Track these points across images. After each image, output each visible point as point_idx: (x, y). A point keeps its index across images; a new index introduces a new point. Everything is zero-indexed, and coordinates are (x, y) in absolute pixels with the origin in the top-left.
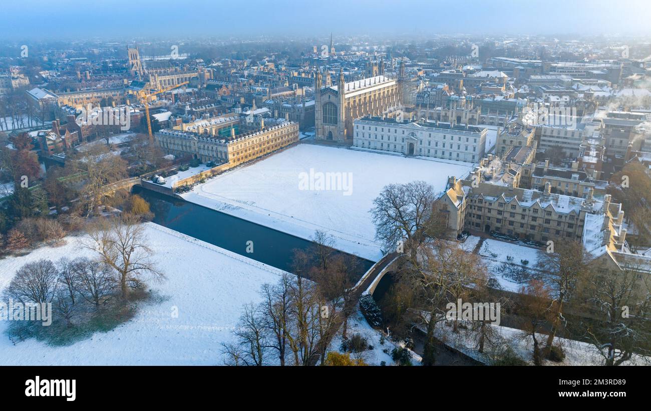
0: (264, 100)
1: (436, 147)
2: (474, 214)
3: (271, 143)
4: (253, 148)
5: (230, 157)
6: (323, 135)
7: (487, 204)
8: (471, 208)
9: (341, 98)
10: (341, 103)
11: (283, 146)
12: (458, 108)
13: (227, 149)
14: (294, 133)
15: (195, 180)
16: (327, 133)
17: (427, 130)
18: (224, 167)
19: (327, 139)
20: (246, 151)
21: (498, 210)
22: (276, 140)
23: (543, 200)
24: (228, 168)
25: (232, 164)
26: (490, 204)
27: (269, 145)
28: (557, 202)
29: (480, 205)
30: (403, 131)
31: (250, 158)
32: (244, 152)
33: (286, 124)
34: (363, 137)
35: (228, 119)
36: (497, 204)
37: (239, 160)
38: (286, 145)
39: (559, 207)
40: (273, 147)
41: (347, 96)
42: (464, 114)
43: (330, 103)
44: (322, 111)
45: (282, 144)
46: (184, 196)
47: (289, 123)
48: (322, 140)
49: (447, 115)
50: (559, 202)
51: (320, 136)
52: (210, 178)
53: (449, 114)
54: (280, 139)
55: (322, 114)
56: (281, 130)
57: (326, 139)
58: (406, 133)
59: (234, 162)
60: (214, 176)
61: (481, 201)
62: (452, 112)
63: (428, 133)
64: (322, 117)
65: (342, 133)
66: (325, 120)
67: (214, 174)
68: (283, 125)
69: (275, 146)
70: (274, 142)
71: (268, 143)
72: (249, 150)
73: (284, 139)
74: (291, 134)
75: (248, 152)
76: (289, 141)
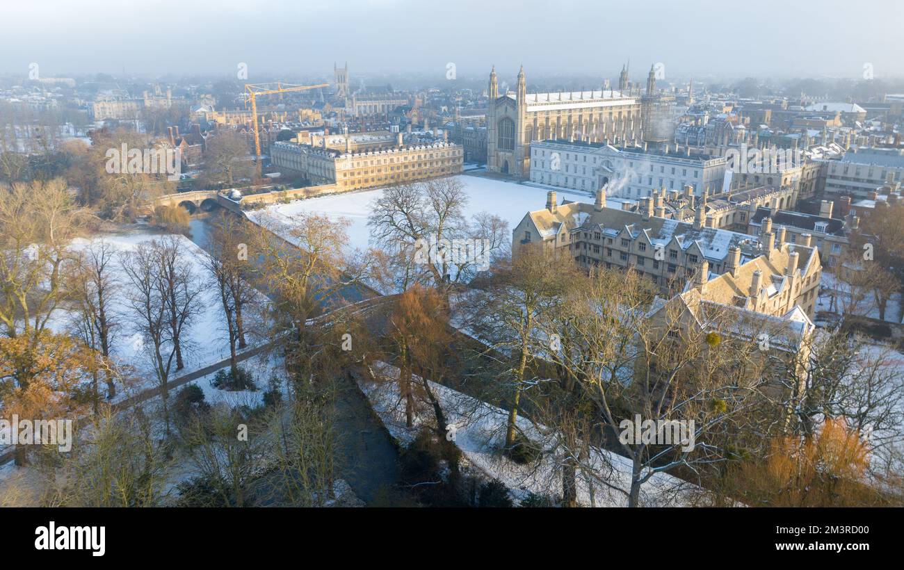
0: (444, 122)
1: (640, 185)
2: (589, 258)
3: (410, 168)
4: (379, 171)
5: (339, 176)
6: (497, 165)
7: (606, 241)
8: (585, 247)
9: (520, 110)
10: (520, 117)
11: (431, 175)
12: (731, 144)
13: (334, 165)
14: (454, 161)
15: (277, 198)
16: (501, 164)
17: (627, 157)
18: (325, 189)
19: (502, 171)
20: (366, 172)
21: (622, 252)
22: (420, 165)
23: (689, 237)
24: (333, 191)
25: (339, 186)
26: (611, 241)
27: (407, 170)
28: (711, 241)
29: (596, 242)
30: (595, 159)
31: (372, 184)
32: (362, 173)
33: (441, 146)
34: (543, 167)
35: (374, 138)
36: (619, 240)
37: (353, 183)
38: (438, 174)
39: (712, 249)
40: (414, 174)
41: (530, 109)
43: (508, 118)
44: (497, 131)
45: (431, 173)
46: (249, 214)
47: (446, 145)
48: (495, 173)
50: (714, 240)
51: (492, 167)
52: (301, 199)
54: (428, 165)
55: (497, 134)
56: (431, 152)
57: (499, 172)
58: (599, 162)
59: (346, 184)
60: (308, 198)
61: (598, 236)
62: (721, 150)
63: (628, 161)
64: (497, 140)
65: (519, 163)
66: (500, 145)
67: (309, 195)
68: (435, 146)
69: (419, 174)
70: (416, 167)
71: (406, 167)
72: (372, 172)
73: (435, 166)
74: (449, 160)
75: (370, 175)
76: (443, 170)
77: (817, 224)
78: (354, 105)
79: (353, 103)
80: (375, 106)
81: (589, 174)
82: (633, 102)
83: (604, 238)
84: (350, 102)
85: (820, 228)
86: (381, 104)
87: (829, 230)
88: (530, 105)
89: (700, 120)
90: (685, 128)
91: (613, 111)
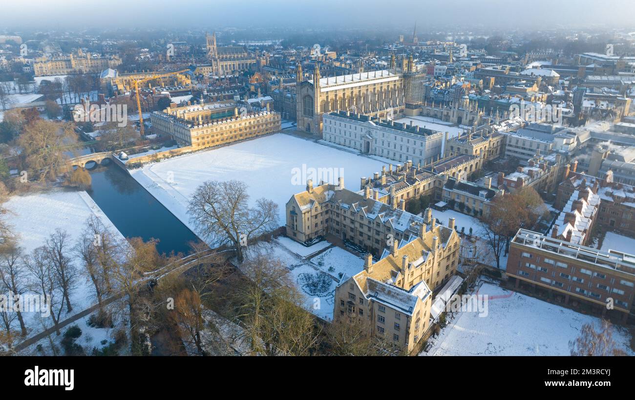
0: (273, 89)
1: (389, 148)
3: (244, 131)
4: (222, 134)
5: (194, 140)
6: (304, 126)
7: (343, 211)
9: (316, 92)
10: (316, 96)
11: (259, 134)
13: (190, 133)
14: (274, 123)
15: (151, 158)
16: (306, 125)
18: (184, 149)
19: (307, 131)
20: (213, 136)
21: (351, 219)
22: (250, 128)
23: (388, 214)
24: (190, 151)
25: (194, 147)
26: (345, 211)
27: (242, 132)
28: (399, 219)
29: (337, 211)
30: (362, 129)
31: (217, 143)
32: (210, 137)
33: (265, 114)
34: (331, 131)
35: (222, 105)
36: (349, 212)
37: (204, 144)
38: (263, 133)
39: (399, 224)
40: (246, 135)
41: (323, 90)
42: (465, 115)
43: (309, 96)
44: (303, 104)
45: (258, 133)
46: (132, 172)
47: (269, 113)
48: (302, 131)
49: (449, 115)
50: (401, 218)
51: (300, 127)
52: (168, 158)
53: (451, 114)
54: (256, 128)
55: (303, 105)
56: (258, 119)
57: (305, 131)
58: (364, 131)
59: (199, 145)
60: (173, 156)
61: (338, 207)
62: (453, 112)
63: (381, 132)
64: (303, 109)
65: (317, 126)
66: (305, 113)
67: (173, 155)
68: (261, 115)
69: (250, 134)
70: (248, 130)
71: (241, 130)
72: (217, 135)
73: (261, 128)
74: (271, 123)
75: (216, 137)
76: (267, 130)
77: (481, 192)
78: (218, 64)
79: (217, 63)
80: (234, 65)
81: (358, 139)
82: (397, 78)
83: (341, 210)
84: (216, 63)
85: (482, 195)
86: (238, 63)
87: (487, 197)
88: (323, 87)
89: (448, 83)
90: (436, 90)
91: (383, 85)
